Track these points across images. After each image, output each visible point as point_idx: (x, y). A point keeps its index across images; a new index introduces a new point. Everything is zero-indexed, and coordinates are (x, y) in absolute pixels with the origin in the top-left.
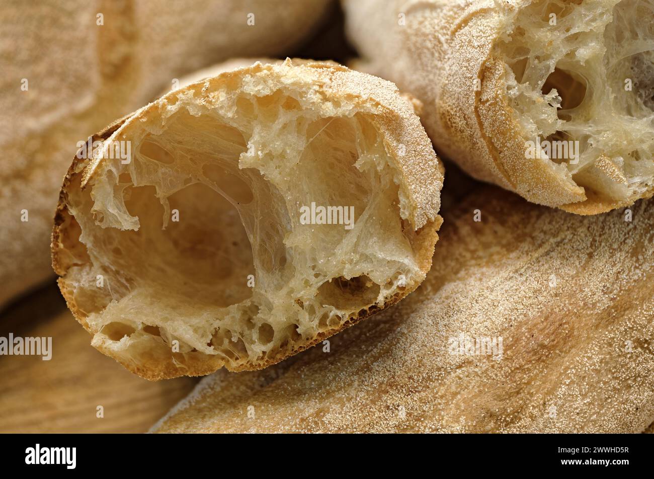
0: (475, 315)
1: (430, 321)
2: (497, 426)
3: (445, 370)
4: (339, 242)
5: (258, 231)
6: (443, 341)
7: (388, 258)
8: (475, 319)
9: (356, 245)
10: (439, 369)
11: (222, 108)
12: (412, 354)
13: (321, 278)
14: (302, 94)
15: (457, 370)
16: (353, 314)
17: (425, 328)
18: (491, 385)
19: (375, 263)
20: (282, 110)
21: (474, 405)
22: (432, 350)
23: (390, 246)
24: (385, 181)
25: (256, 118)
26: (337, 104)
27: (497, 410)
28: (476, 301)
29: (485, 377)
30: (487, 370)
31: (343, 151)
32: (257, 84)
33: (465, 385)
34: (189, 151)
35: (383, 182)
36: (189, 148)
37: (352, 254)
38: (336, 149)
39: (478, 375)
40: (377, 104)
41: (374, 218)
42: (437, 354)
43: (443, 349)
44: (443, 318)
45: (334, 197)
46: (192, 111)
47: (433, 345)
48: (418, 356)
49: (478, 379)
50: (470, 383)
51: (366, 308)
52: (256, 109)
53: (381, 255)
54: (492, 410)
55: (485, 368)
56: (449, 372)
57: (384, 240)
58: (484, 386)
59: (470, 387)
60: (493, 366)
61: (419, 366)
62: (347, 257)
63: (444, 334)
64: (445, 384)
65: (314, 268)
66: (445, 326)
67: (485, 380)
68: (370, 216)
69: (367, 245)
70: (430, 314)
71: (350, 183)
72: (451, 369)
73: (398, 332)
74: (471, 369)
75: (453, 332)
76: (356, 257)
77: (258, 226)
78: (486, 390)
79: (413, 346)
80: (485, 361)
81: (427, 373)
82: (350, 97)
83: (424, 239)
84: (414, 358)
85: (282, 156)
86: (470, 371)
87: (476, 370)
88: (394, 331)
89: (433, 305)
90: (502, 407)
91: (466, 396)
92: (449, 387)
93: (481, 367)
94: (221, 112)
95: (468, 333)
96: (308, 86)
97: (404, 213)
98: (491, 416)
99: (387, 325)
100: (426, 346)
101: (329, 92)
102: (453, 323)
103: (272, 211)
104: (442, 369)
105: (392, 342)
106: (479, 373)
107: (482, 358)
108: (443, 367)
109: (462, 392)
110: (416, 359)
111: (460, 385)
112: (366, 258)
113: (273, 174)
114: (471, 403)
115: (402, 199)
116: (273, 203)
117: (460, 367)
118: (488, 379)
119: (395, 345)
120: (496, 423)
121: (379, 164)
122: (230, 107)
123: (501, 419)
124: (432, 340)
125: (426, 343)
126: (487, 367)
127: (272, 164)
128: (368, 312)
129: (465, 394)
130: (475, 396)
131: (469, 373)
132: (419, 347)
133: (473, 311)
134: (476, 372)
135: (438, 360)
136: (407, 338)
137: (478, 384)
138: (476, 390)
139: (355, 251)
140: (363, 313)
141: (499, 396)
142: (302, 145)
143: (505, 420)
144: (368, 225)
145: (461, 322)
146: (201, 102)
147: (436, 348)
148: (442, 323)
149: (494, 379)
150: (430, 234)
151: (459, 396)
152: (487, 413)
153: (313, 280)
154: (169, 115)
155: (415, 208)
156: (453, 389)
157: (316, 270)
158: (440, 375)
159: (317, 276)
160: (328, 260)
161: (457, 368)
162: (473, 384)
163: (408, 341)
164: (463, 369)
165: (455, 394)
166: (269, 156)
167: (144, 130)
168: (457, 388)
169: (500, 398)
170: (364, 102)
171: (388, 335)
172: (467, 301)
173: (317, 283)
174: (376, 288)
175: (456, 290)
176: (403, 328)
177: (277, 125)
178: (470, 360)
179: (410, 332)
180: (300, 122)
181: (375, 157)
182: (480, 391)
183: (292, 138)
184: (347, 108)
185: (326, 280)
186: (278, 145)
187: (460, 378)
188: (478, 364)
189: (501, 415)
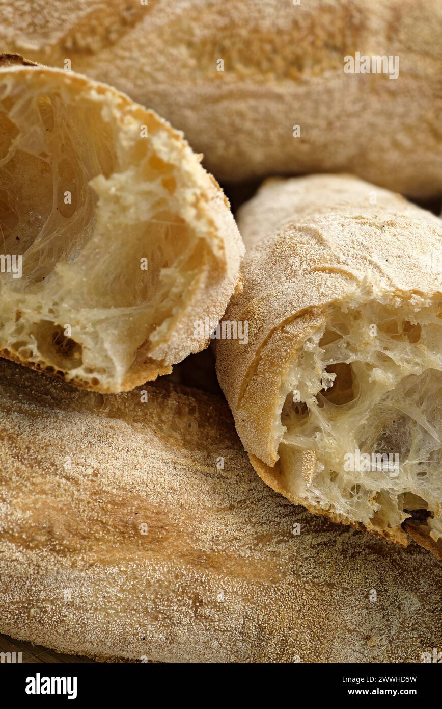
0: (117, 458)
1: (83, 429)
2: (45, 543)
3: (56, 470)
4: (91, 307)
5: (48, 241)
6: (76, 450)
7: (110, 353)
8: (113, 461)
9: (100, 322)
10: (53, 464)
11: (126, 133)
12: (47, 435)
13: (52, 315)
14: (185, 185)
15: (63, 479)
16: (43, 363)
17: (75, 429)
18: (73, 514)
19: (98, 347)
20: (159, 180)
21: (47, 513)
22: (63, 447)
23: (121, 348)
24: (167, 304)
25: (138, 166)
26: (199, 216)
27: (58, 533)
28: (128, 451)
29: (76, 503)
30: (82, 501)
31: (162, 255)
32: (165, 145)
33: (57, 494)
34: (67, 138)
35: (164, 303)
36: (71, 137)
37: (90, 324)
38: (160, 249)
39: (72, 497)
40: (222, 248)
41: (131, 319)
42: (63, 453)
43: (71, 455)
44: (94, 436)
45: (121, 277)
46: (105, 113)
47: (67, 445)
48: (50, 441)
49: (70, 499)
50: (61, 496)
51: (57, 368)
52: (144, 161)
53: (107, 346)
54: (55, 529)
55: (83, 498)
56: (57, 474)
57: (120, 340)
58: (69, 509)
59: (59, 499)
60: (89, 503)
61: (43, 448)
62: (85, 322)
63: (83, 447)
64: (45, 479)
65: (55, 304)
66: (90, 443)
67: (73, 506)
68: (130, 315)
69: (107, 329)
70: (89, 425)
71: (143, 280)
72: (60, 473)
73: (55, 413)
74: (73, 488)
75: (90, 452)
76: (89, 328)
77: (52, 238)
78: (67, 513)
79: (54, 431)
80: (88, 493)
81: (42, 458)
82: (211, 223)
83: (145, 370)
84: (45, 439)
85: (125, 209)
86: (71, 489)
87: (76, 493)
88: (53, 409)
89: (98, 422)
90: (63, 535)
91: (48, 501)
92: (46, 483)
93: (80, 495)
94: (122, 135)
95: (98, 464)
96: (194, 185)
97: (154, 336)
98: (49, 532)
99: (52, 401)
100: (62, 441)
101: (203, 204)
102: (97, 447)
103: (71, 240)
104: (55, 467)
105: (43, 413)
106: (75, 496)
107: (88, 489)
108: (56, 466)
109: (49, 496)
110: (46, 441)
111: (54, 491)
112: (95, 336)
113: (104, 213)
114: (46, 509)
115: (164, 326)
116: (79, 236)
117: (67, 479)
118: (75, 507)
119: (43, 417)
120: (47, 540)
121: (177, 287)
122: (131, 139)
123: (53, 542)
124: (71, 442)
125: (65, 439)
126: (85, 499)
127: (112, 206)
128: (55, 373)
129: (50, 499)
130: (54, 508)
131: (69, 489)
132: (57, 436)
133: (117, 454)
134: (73, 494)
135: (60, 458)
136: (55, 422)
137: (65, 503)
138: (60, 506)
139: (94, 325)
140: (50, 369)
141: (69, 526)
142: (145, 217)
143: (55, 546)
144: (122, 319)
145: (102, 453)
146: (117, 114)
147: (67, 449)
148: (90, 438)
149: (79, 511)
150: (153, 371)
151: (44, 496)
152: (49, 527)
153: (45, 310)
155: (165, 341)
156: (47, 487)
157: (55, 307)
158: (49, 468)
159: (51, 311)
160: (70, 310)
161: (65, 477)
162: (63, 499)
163: (55, 424)
164: (68, 482)
165: (43, 492)
166: (116, 199)
167: (59, 88)
168: (49, 489)
169: (68, 528)
170: (216, 237)
171: (46, 407)
172: (122, 444)
173: (45, 316)
174: (79, 363)
175: (123, 429)
176: (61, 414)
177: (145, 186)
178: (80, 482)
179: (63, 420)
180: (160, 203)
181: (180, 280)
182: (61, 509)
183: (144, 206)
184: (201, 228)
185: (53, 320)
186: (130, 199)
187: (59, 486)
188: (81, 490)
189: (56, 539)
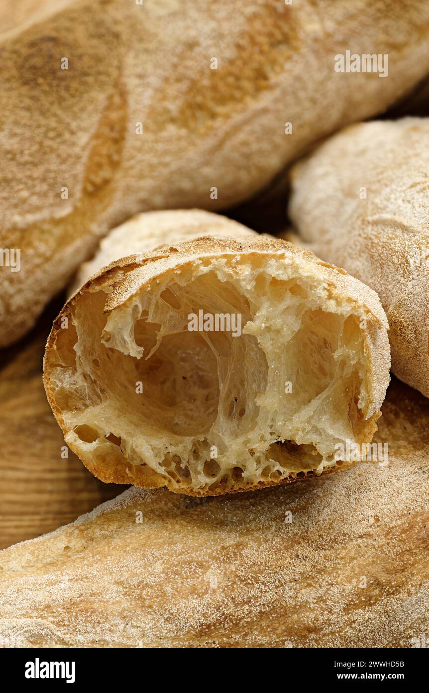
0: (382, 497)
1: (343, 492)
2: (380, 594)
3: (350, 536)
4: (296, 411)
5: (228, 381)
6: (351, 512)
7: (336, 436)
8: (381, 500)
9: (311, 417)
10: (345, 535)
11: (244, 280)
12: (324, 516)
13: (274, 437)
14: (312, 287)
15: (359, 539)
16: (292, 473)
17: (338, 496)
18: (383, 559)
19: (323, 437)
20: (289, 294)
21: (366, 572)
22: (342, 517)
23: (339, 425)
24: (348, 371)
25: (264, 294)
26: (339, 303)
27: (384, 581)
28: (384, 485)
29: (380, 550)
30: (383, 545)
31: (317, 336)
32: (278, 268)
33: (362, 553)
34: (193, 301)
35: (345, 372)
36: (193, 299)
37: (306, 424)
38: (313, 333)
39: (374, 548)
40: (368, 311)
41: (331, 399)
42: (345, 521)
43: (351, 518)
44: (355, 492)
45: (300, 372)
46: (220, 277)
47: (343, 513)
48: (330, 519)
49: (373, 550)
50: (367, 552)
51: (305, 471)
52: (267, 289)
53: (330, 432)
54: (380, 580)
55: (382, 543)
56: (352, 540)
57: (334, 420)
58: (378, 558)
59: (366, 556)
60: (388, 544)
61: (329, 528)
62: (302, 425)
63: (354, 506)
64: (347, 548)
65: (271, 426)
66: (356, 499)
67: (379, 554)
68: (328, 397)
69: (320, 420)
70: (344, 486)
71: (315, 363)
72: (354, 537)
73: (315, 494)
74: (370, 541)
75: (361, 506)
76: (308, 428)
77: (229, 377)
78: (379, 562)
79: (326, 509)
80: (383, 537)
81: (335, 536)
82: (350, 300)
83: (364, 426)
84: (326, 520)
85: (278, 332)
86: (369, 542)
87: (374, 543)
88: (310, 491)
89: (348, 479)
90: (388, 579)
91: (361, 563)
92: (350, 552)
93: (378, 542)
94: (243, 283)
95: (373, 511)
96: (319, 282)
97: (361, 404)
98: (378, 584)
99: (304, 484)
100: (337, 512)
101: (335, 292)
102: (362, 498)
103: (243, 368)
104: (347, 536)
105: (308, 501)
106: (376, 546)
107: (381, 534)
108: (347, 534)
109: (359, 558)
110: (328, 521)
111: (359, 553)
112: (316, 430)
113: (267, 344)
114: (364, 569)
115: (363, 392)
116: (246, 361)
117: (361, 537)
118: (382, 553)
119: (311, 504)
120: (380, 591)
121: (353, 359)
122: (251, 281)
123: (385, 589)
124: (343, 508)
125: (337, 509)
126: (384, 543)
127: (268, 336)
128: (306, 475)
129: (361, 560)
130: (369, 565)
131: (368, 544)
132: (330, 511)
133: (380, 493)
134: (374, 545)
135: (346, 526)
136: (321, 502)
137: (373, 555)
138: (371, 560)
139: (309, 422)
140: (301, 474)
141: (387, 569)
142: (297, 327)
143: (388, 591)
144: (324, 403)
145: (370, 500)
146: (230, 271)
147: (345, 516)
148: (353, 496)
149: (386, 554)
150: (370, 423)
151: (355, 561)
152: (375, 581)
153: (268, 437)
154: (200, 274)
155: (371, 402)
156: (353, 554)
157: (272, 428)
158: (344, 539)
159: (271, 434)
160: (285, 424)
161: (359, 537)
162: (369, 554)
163: (323, 504)
164: (364, 539)
165: (353, 559)
166: (268, 329)
168: (355, 554)
169: (388, 572)
170: (359, 307)
171: (304, 493)
172: (377, 483)
173: (271, 440)
174: (319, 458)
175: (368, 470)
176: (319, 491)
177: (283, 306)
178: (371, 533)
179: (324, 496)
180: (301, 306)
181: (352, 353)
182: (373, 562)
183: (291, 319)
184: (346, 310)
185: (279, 440)
186: (278, 322)
187: (360, 547)
188: (377, 539)
189: (386, 586)
